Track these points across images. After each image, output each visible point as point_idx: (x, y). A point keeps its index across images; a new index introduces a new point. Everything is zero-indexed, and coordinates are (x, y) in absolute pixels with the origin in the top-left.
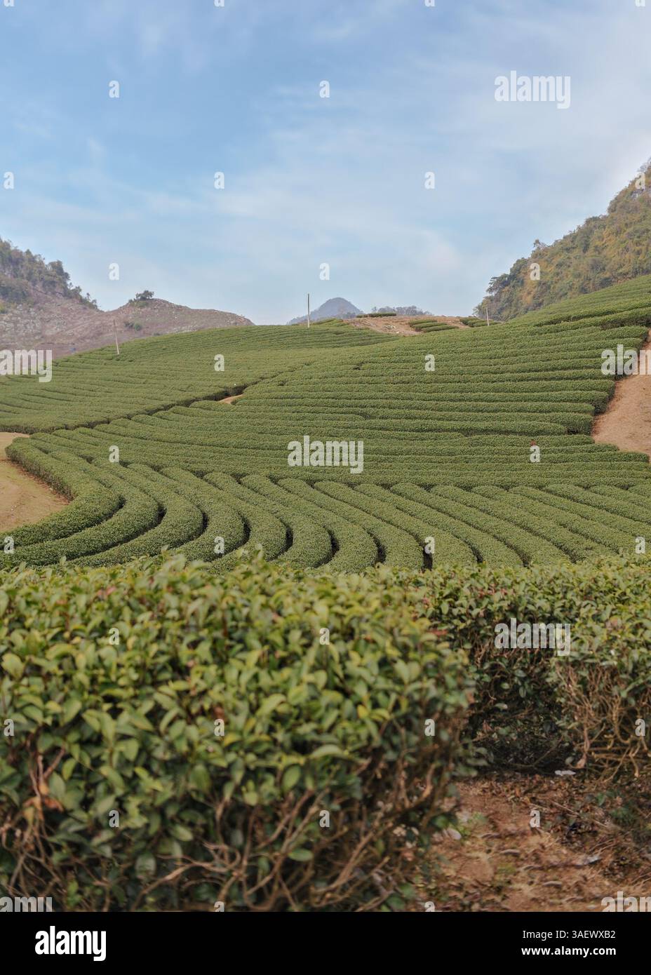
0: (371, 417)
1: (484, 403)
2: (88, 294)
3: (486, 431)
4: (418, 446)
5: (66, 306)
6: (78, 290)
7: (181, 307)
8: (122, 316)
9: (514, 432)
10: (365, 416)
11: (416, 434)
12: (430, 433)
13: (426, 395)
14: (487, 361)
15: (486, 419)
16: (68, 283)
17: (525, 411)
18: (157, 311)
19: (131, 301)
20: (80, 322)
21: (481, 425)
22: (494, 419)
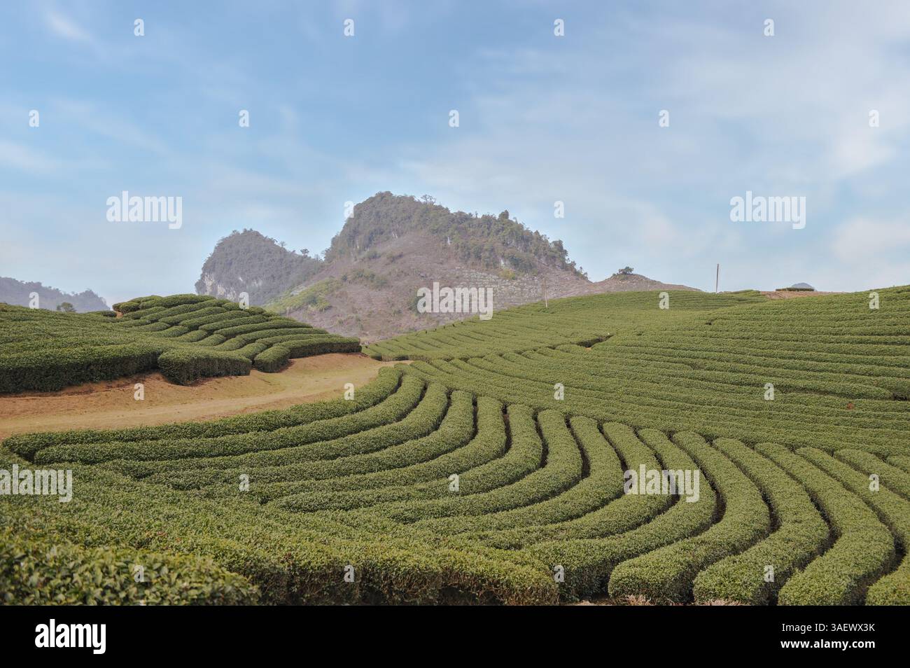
0: (699, 368)
1: (814, 362)
2: (581, 268)
3: (804, 390)
4: (731, 398)
5: (562, 277)
6: (573, 264)
7: (655, 281)
8: (607, 286)
9: (833, 393)
10: (693, 366)
11: (733, 387)
12: (747, 387)
13: (759, 351)
14: (832, 323)
15: (809, 378)
16: (567, 258)
17: (853, 373)
18: (635, 284)
19: (614, 275)
20: (572, 290)
21: (801, 383)
22: (816, 378)
